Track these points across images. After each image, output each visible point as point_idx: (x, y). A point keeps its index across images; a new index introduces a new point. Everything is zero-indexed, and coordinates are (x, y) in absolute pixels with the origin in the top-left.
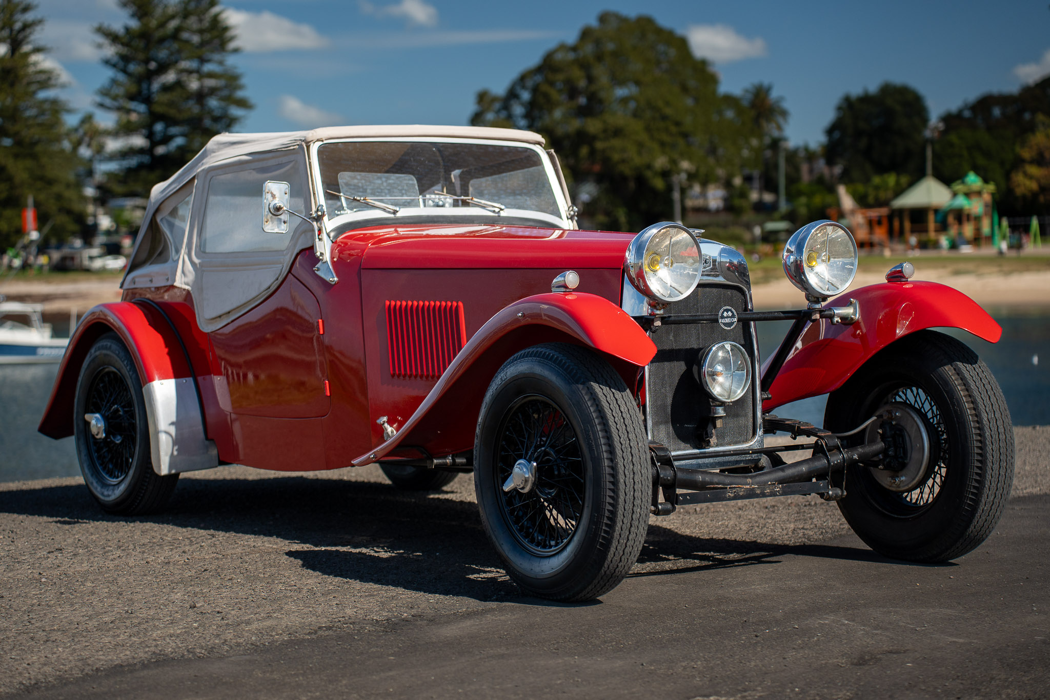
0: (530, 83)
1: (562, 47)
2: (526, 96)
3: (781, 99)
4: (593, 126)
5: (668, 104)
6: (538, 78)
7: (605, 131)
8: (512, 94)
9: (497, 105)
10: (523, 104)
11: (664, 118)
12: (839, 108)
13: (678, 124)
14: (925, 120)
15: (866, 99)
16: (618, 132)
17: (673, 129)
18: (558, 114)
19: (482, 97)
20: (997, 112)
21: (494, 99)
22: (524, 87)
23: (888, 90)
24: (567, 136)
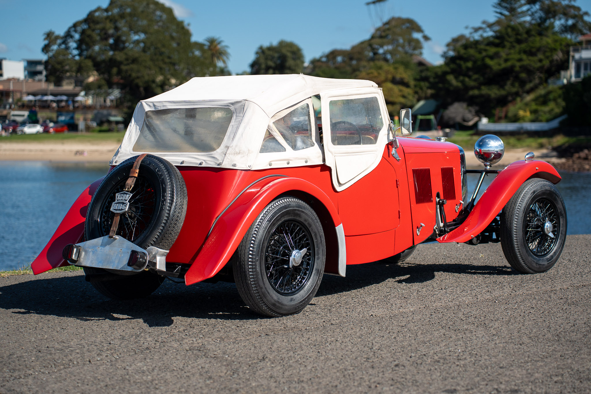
0: (79, 29)
1: (99, 9)
2: (77, 36)
3: (227, 47)
4: (120, 56)
5: (164, 46)
6: (85, 27)
7: (127, 59)
8: (68, 35)
9: (59, 41)
10: (75, 42)
11: (161, 54)
12: (257, 53)
13: (169, 58)
14: (303, 62)
15: (271, 49)
16: (134, 61)
17: (167, 60)
18: (97, 48)
19: (50, 36)
20: (339, 59)
21: (57, 37)
22: (76, 31)
23: (283, 44)
24: (104, 61)
